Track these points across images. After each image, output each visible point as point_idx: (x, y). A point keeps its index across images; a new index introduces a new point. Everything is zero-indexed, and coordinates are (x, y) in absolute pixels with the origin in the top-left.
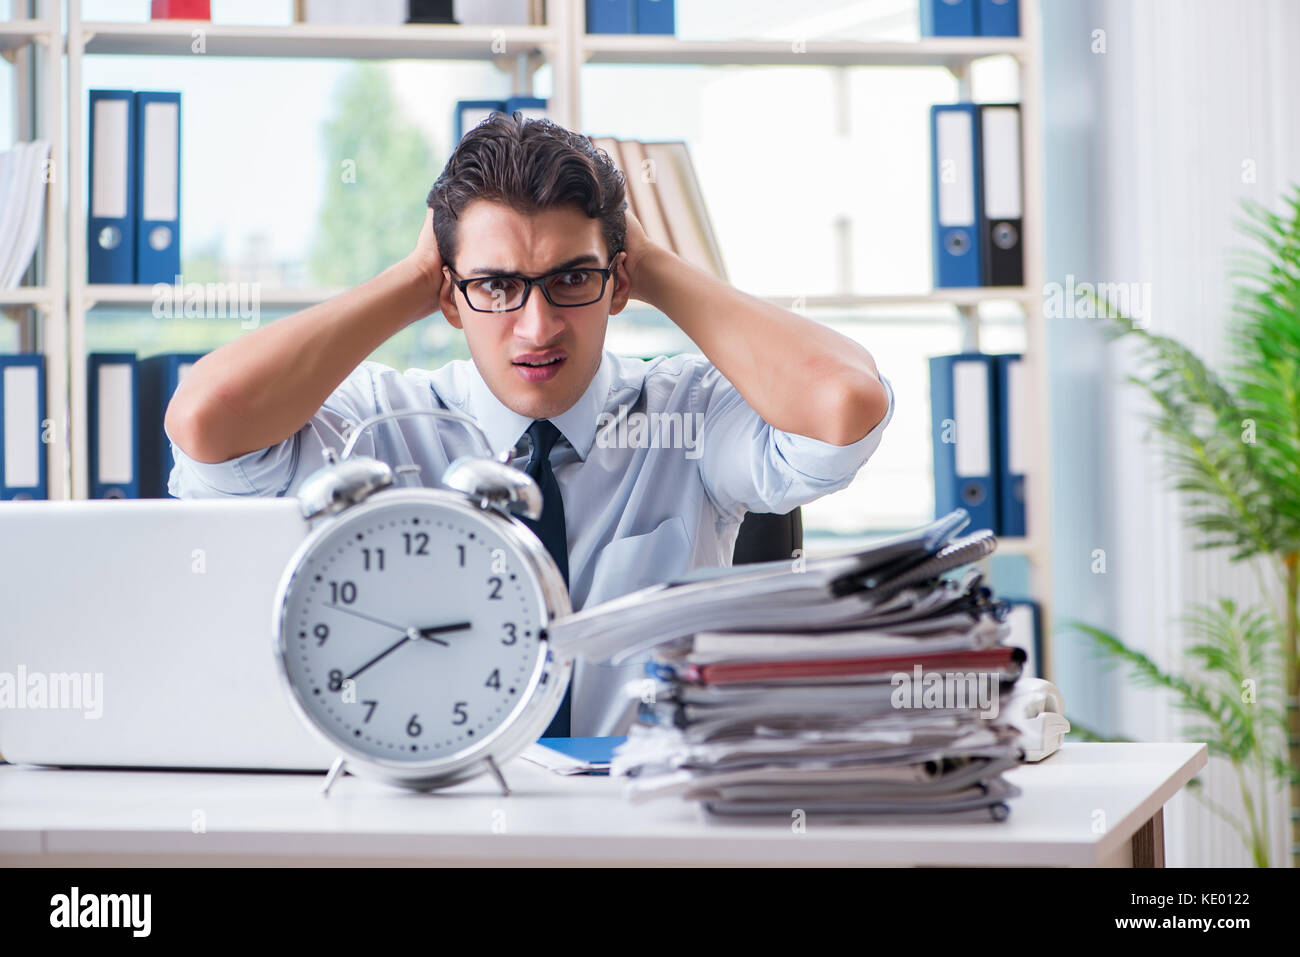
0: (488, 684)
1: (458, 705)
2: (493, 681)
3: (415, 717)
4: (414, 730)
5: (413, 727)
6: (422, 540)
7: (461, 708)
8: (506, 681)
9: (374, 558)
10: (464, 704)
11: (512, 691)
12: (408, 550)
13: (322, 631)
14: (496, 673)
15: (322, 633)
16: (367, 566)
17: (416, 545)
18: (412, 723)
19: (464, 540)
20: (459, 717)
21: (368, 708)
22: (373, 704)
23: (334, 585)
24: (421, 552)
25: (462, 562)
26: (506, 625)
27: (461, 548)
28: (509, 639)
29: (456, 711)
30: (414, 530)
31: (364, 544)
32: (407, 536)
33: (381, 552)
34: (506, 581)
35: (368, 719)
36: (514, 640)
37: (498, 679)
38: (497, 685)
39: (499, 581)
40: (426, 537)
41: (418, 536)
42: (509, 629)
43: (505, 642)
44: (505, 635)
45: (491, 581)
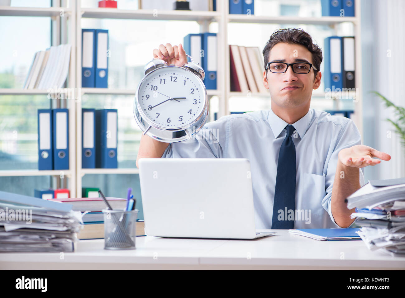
0: (188, 113)
1: (180, 117)
2: (190, 112)
3: (169, 118)
4: (169, 121)
5: (169, 120)
6: (175, 78)
7: (181, 117)
8: (193, 112)
9: (163, 81)
10: (182, 117)
11: (194, 115)
12: (171, 81)
13: (148, 96)
14: (191, 110)
15: (148, 97)
16: (161, 83)
17: (173, 79)
18: (168, 120)
19: (186, 79)
20: (181, 119)
21: (158, 115)
22: (159, 114)
23: (152, 86)
24: (174, 81)
25: (185, 85)
26: (194, 100)
27: (185, 81)
28: (195, 103)
29: (180, 118)
30: (173, 76)
31: (161, 78)
32: (172, 77)
33: (165, 80)
34: (195, 90)
35: (157, 118)
36: (196, 103)
37: (191, 112)
38: (191, 113)
39: (194, 90)
40: (176, 78)
41: (174, 77)
42: (195, 101)
43: (193, 103)
44: (194, 102)
45: (191, 89)
